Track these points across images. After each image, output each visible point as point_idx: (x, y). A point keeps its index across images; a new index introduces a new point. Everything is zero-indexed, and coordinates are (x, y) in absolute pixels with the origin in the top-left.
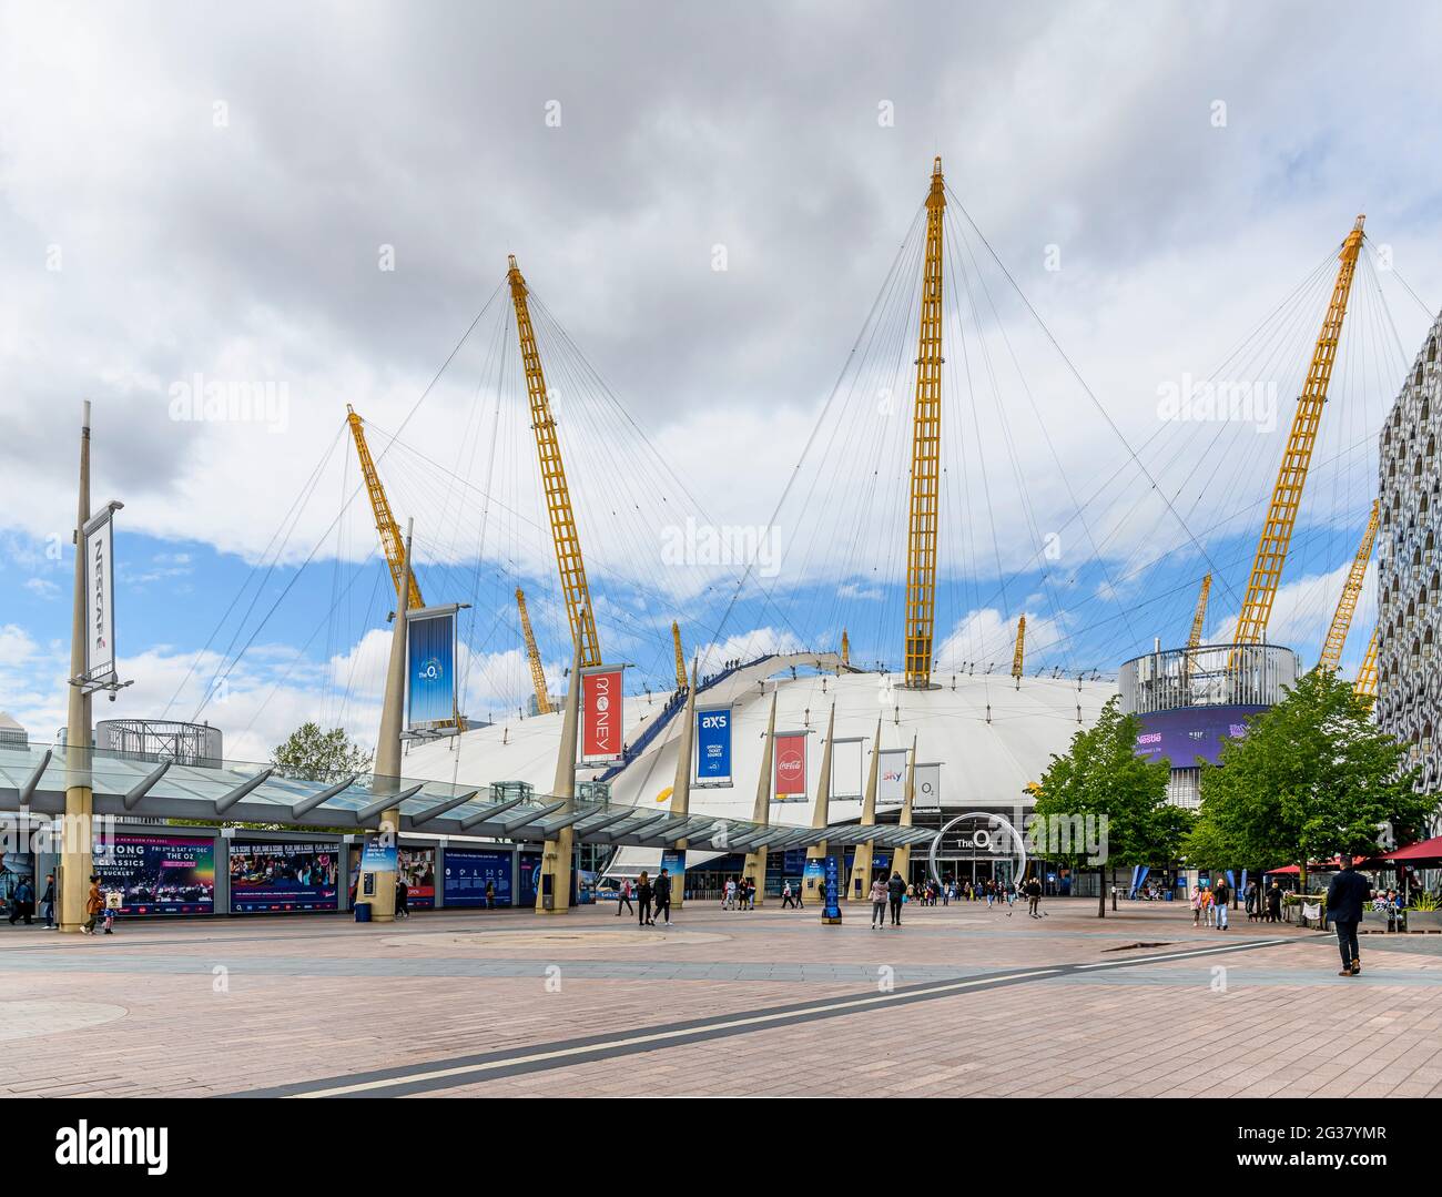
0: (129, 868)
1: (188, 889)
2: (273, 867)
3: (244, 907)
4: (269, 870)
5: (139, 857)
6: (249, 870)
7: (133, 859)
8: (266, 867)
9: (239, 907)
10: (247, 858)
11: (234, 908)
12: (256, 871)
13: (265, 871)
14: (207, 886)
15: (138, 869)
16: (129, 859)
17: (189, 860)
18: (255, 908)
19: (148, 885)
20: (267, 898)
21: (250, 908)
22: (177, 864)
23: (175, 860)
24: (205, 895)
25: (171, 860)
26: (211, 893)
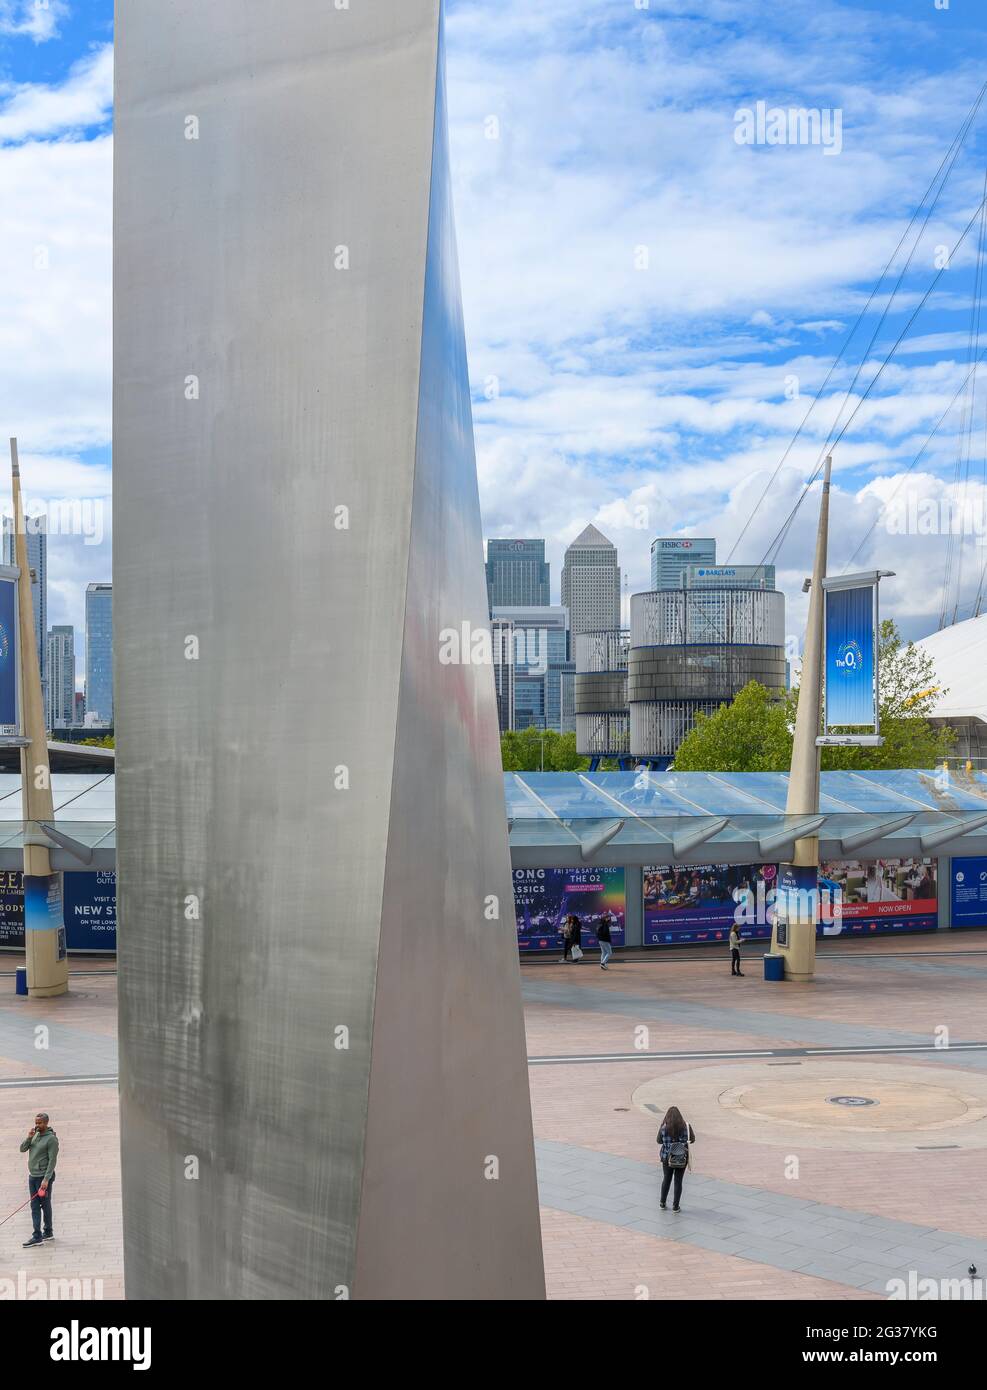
0: (528, 895)
1: (595, 917)
2: (699, 885)
3: (662, 938)
4: (694, 890)
5: (540, 882)
6: (667, 892)
7: (533, 885)
8: (690, 885)
9: (655, 938)
10: (665, 877)
11: (648, 938)
12: (677, 891)
13: (688, 891)
14: (616, 913)
15: (538, 896)
16: (529, 885)
17: (595, 883)
18: (675, 937)
19: (550, 915)
20: (689, 926)
21: (669, 938)
22: (583, 888)
23: (579, 883)
24: (614, 924)
25: (575, 883)
26: (621, 922)
